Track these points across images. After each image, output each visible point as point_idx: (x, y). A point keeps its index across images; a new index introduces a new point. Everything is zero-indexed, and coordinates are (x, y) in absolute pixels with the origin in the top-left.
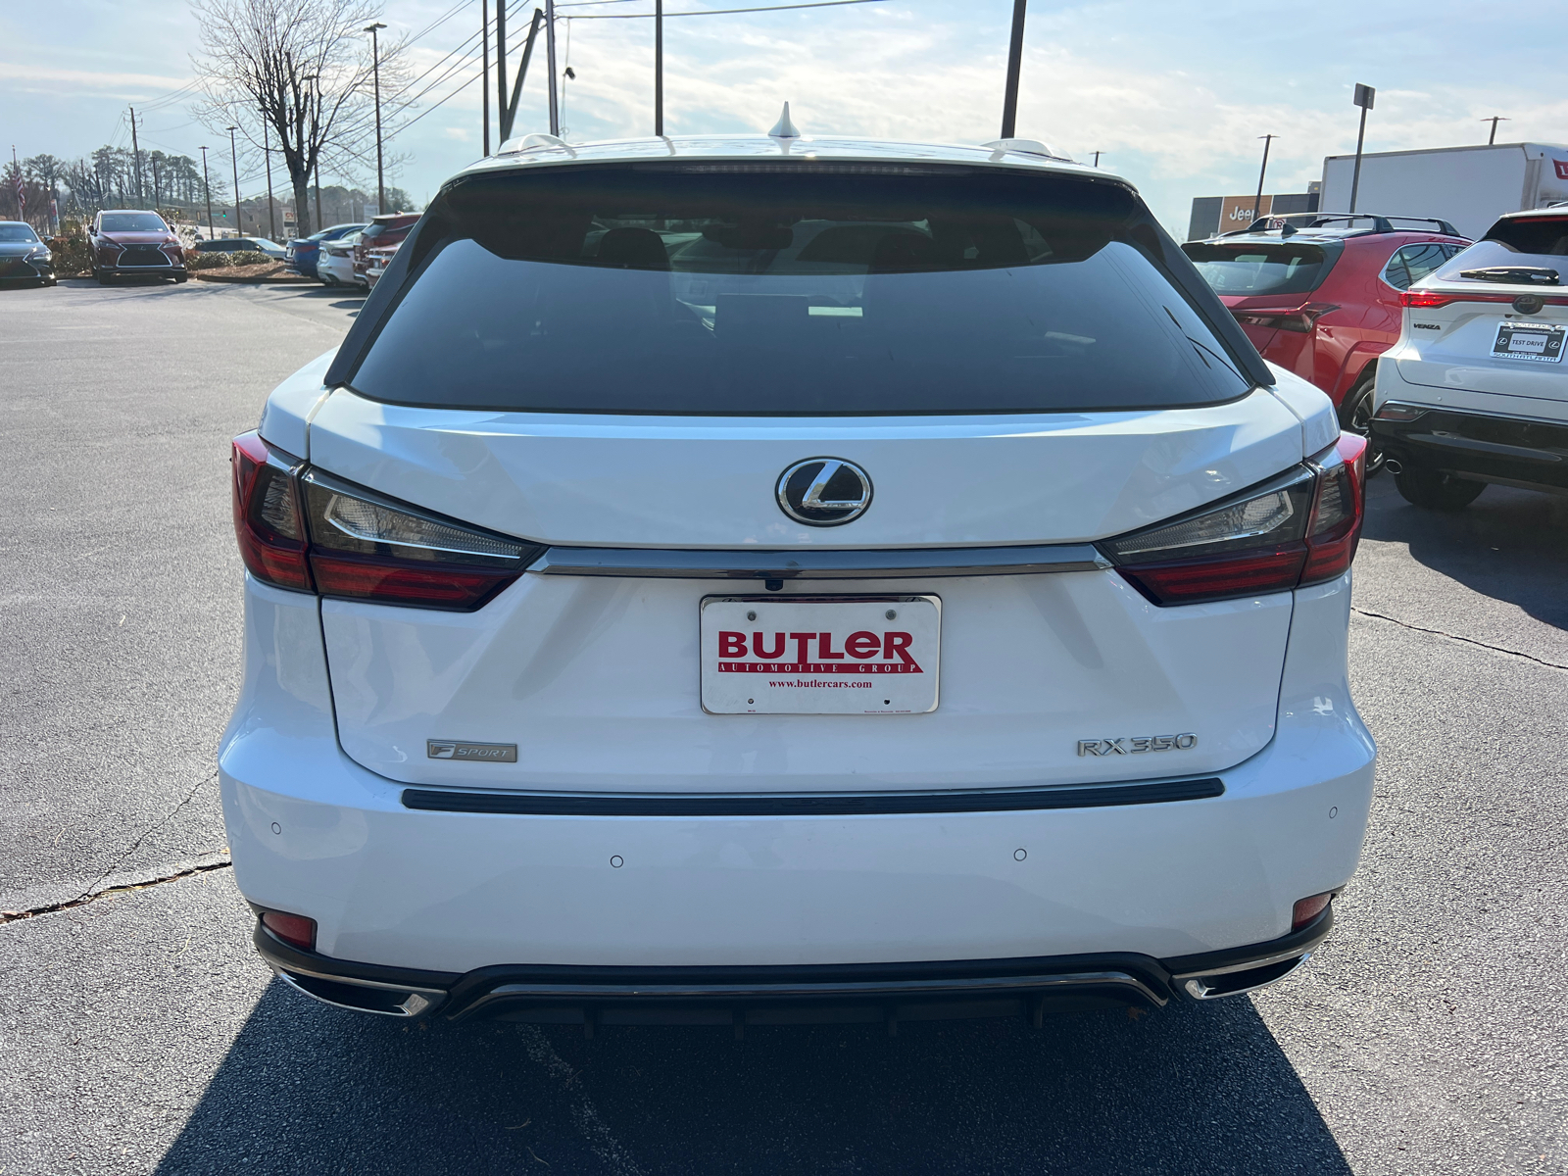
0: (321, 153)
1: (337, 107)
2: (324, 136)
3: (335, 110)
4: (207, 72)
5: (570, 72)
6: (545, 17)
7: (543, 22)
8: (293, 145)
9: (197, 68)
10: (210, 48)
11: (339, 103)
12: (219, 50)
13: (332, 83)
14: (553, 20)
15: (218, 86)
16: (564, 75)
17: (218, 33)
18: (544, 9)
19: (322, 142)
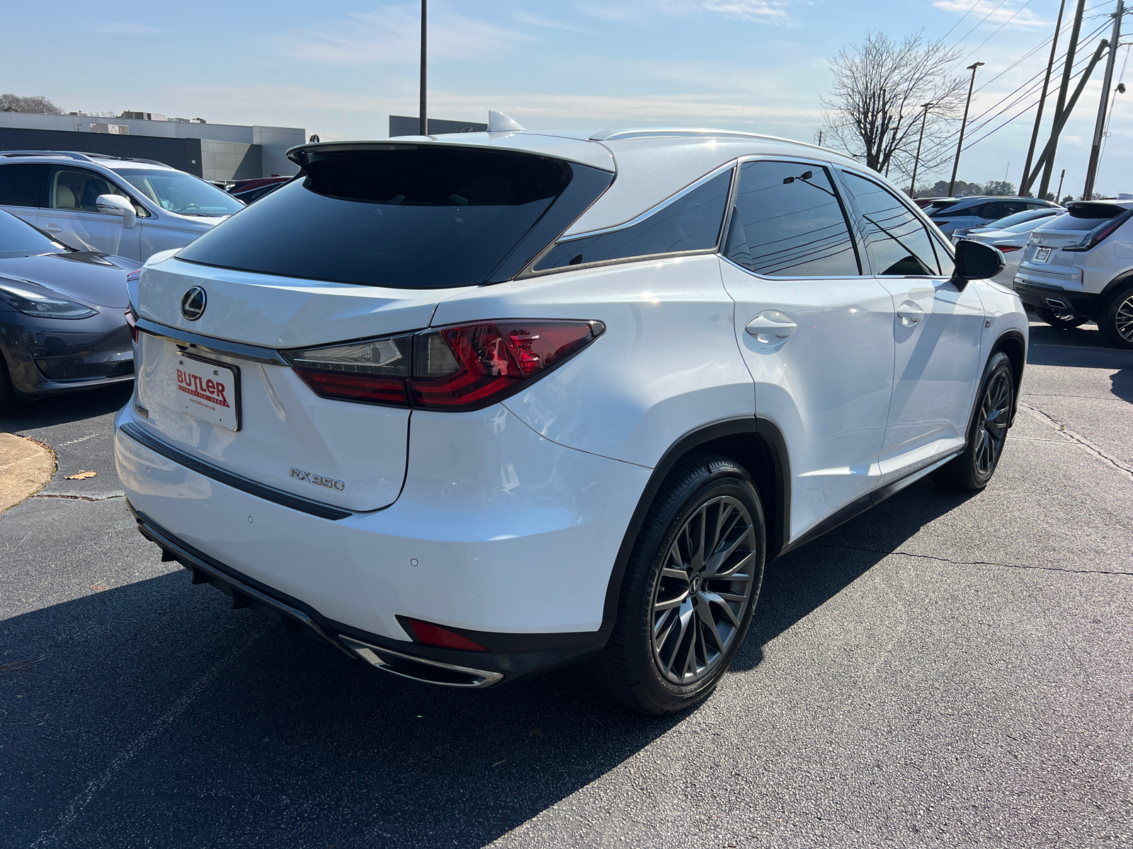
0: (892, 157)
1: (911, 124)
2: (897, 145)
3: (910, 127)
4: (830, 106)
5: (1121, 88)
6: (1109, 46)
7: (1107, 49)
8: (874, 152)
9: (824, 105)
10: (838, 91)
11: (914, 122)
12: (843, 91)
13: (912, 108)
14: (1116, 47)
15: (834, 114)
16: (1116, 90)
17: (845, 80)
18: (1109, 41)
19: (895, 149)
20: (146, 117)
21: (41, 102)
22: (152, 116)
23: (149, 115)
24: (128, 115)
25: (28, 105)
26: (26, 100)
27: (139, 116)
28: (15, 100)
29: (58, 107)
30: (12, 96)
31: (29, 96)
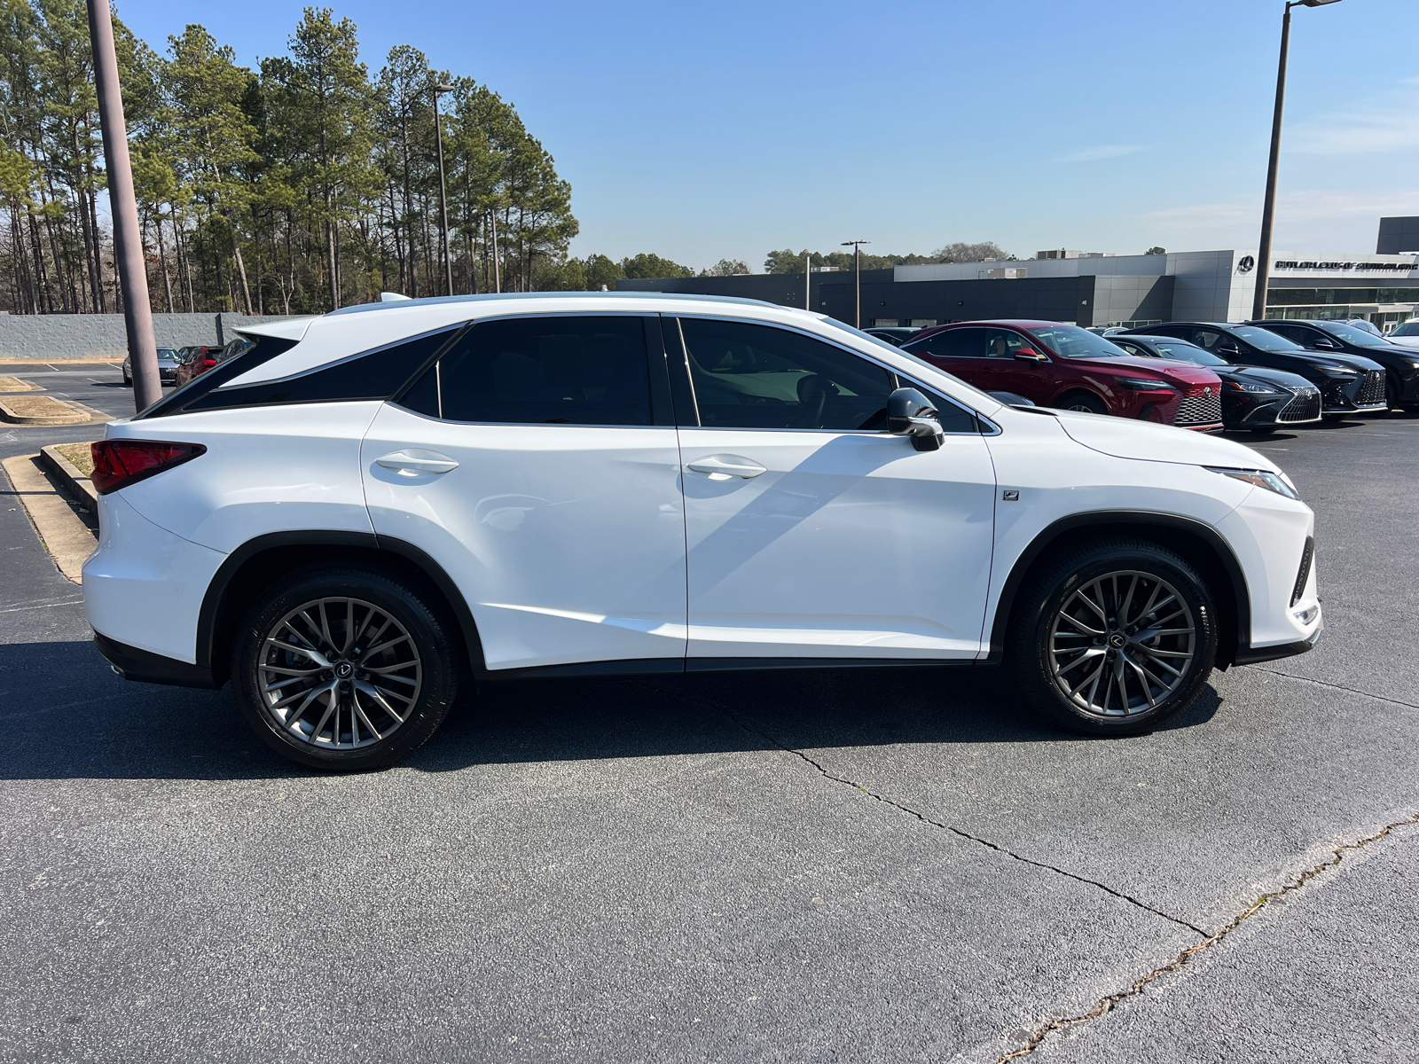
20: (1059, 256)
21: (989, 247)
22: (1067, 253)
23: (1063, 253)
24: (1042, 255)
25: (975, 253)
26: (973, 248)
27: (1053, 254)
28: (964, 248)
29: (1004, 252)
30: (963, 245)
31: (977, 242)
